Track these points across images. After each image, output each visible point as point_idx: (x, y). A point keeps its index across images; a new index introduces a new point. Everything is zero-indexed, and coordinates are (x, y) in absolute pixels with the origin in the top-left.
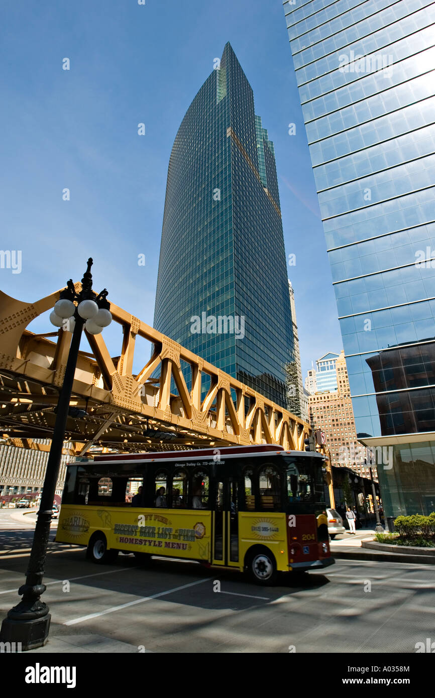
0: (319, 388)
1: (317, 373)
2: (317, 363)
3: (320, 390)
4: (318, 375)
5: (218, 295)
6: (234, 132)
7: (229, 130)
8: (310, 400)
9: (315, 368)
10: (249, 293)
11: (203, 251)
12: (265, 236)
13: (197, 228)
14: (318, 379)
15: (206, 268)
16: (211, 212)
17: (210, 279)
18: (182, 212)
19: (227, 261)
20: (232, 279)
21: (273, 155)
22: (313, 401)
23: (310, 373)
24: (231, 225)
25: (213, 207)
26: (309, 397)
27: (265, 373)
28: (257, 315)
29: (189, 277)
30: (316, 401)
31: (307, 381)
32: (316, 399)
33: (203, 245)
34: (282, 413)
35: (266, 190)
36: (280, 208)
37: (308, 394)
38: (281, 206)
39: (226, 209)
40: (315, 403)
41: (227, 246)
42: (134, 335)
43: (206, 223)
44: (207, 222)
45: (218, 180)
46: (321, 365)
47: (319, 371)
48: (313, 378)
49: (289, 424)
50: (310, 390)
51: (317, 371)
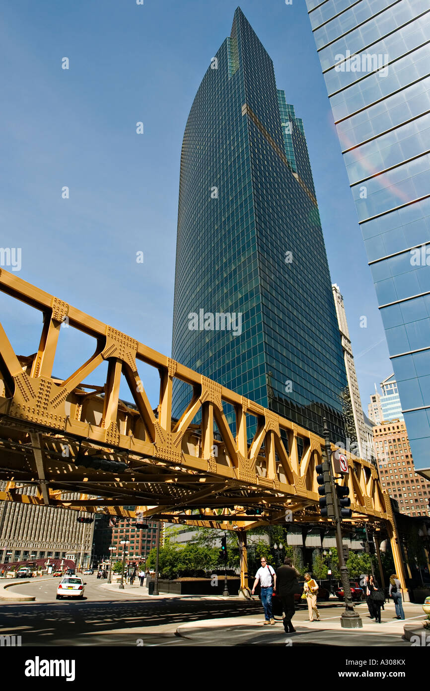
0: (385, 416)
1: (381, 398)
2: (382, 386)
3: (386, 418)
4: (383, 400)
5: (241, 303)
6: (250, 109)
7: (244, 107)
8: (374, 431)
9: (380, 392)
10: (280, 298)
11: (221, 253)
12: (298, 229)
13: (214, 226)
14: (384, 405)
15: (226, 272)
16: (228, 205)
17: (231, 285)
18: (197, 209)
19: (250, 262)
20: (257, 282)
21: (302, 134)
22: (379, 433)
23: (374, 398)
24: (252, 217)
25: (230, 199)
26: (374, 428)
27: (317, 403)
28: (292, 325)
29: (208, 284)
30: (383, 432)
31: (370, 409)
32: (383, 430)
33: (221, 246)
34: (309, 439)
35: (296, 175)
36: (315, 196)
37: (372, 425)
38: (316, 194)
39: (246, 200)
40: (381, 435)
41: (248, 243)
42: (57, 324)
43: (223, 220)
44: (225, 217)
45: (235, 166)
46: (387, 388)
47: (385, 395)
48: (378, 404)
49: (321, 453)
50: (375, 420)
51: (382, 396)
